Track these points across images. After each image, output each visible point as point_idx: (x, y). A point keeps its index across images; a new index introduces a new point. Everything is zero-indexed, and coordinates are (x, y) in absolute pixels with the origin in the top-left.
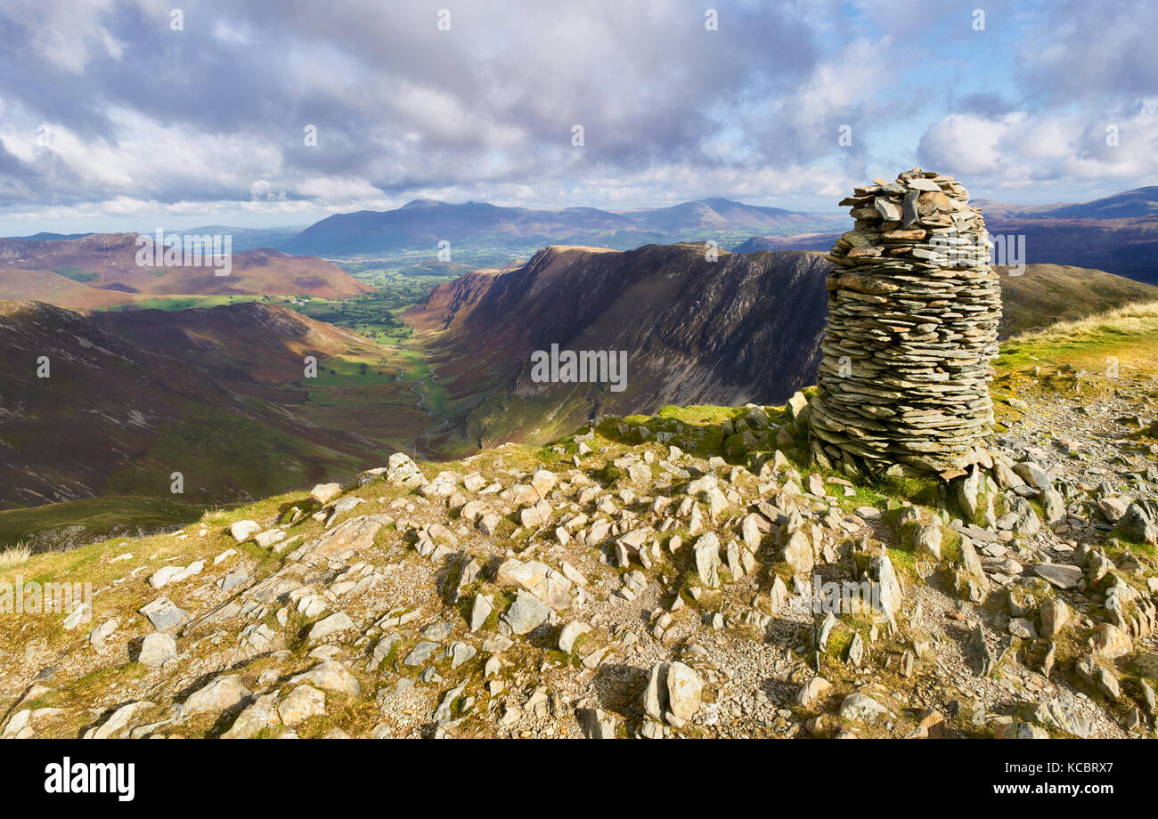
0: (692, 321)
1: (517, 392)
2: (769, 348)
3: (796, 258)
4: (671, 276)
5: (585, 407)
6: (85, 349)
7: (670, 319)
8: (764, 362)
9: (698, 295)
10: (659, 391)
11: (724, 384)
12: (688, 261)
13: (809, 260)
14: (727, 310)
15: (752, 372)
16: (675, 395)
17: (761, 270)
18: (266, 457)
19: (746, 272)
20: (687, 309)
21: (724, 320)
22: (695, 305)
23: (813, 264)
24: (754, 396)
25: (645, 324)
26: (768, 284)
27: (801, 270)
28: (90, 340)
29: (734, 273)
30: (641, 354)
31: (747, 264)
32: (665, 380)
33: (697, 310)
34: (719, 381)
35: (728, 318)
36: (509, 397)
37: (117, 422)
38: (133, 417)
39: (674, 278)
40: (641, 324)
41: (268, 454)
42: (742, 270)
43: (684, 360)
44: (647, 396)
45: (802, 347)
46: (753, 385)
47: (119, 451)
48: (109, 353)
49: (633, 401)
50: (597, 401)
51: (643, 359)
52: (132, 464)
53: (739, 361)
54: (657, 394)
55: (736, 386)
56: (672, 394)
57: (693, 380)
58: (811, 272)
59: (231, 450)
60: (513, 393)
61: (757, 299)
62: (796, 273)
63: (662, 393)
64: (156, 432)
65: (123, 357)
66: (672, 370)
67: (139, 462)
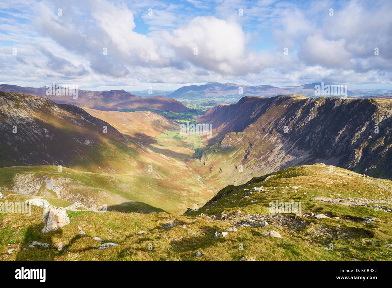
0: (290, 123)
1: (221, 146)
2: (319, 136)
3: (335, 100)
4: (285, 106)
5: (244, 153)
6: (82, 120)
7: (281, 123)
8: (316, 141)
9: (293, 113)
10: (273, 150)
11: (299, 149)
12: (292, 101)
13: (341, 101)
14: (304, 120)
15: (311, 145)
16: (279, 152)
17: (320, 104)
18: (125, 159)
19: (314, 105)
20: (288, 119)
21: (302, 123)
22: (292, 117)
23: (343, 102)
24: (310, 155)
25: (272, 124)
26: (323, 110)
27: (337, 104)
28: (84, 117)
29: (309, 105)
30: (268, 135)
31: (314, 102)
32: (276, 146)
33: (292, 119)
34: (297, 148)
35: (304, 123)
36: (218, 148)
37: (80, 143)
38: (86, 142)
39: (286, 107)
40: (270, 124)
41: (126, 158)
42: (312, 104)
43: (285, 138)
44: (267, 151)
45: (333, 136)
46: (311, 150)
47: (77, 152)
48: (89, 122)
49: (262, 153)
50: (249, 152)
51: (269, 137)
52: (80, 157)
53: (306, 140)
54: (271, 151)
55: (304, 150)
56: (278, 151)
57: (287, 147)
58: (341, 105)
59: (114, 156)
60: (220, 146)
61: (317, 116)
62: (335, 106)
63: (273, 151)
64: (91, 147)
65: (93, 123)
66: (279, 142)
67: (82, 156)
